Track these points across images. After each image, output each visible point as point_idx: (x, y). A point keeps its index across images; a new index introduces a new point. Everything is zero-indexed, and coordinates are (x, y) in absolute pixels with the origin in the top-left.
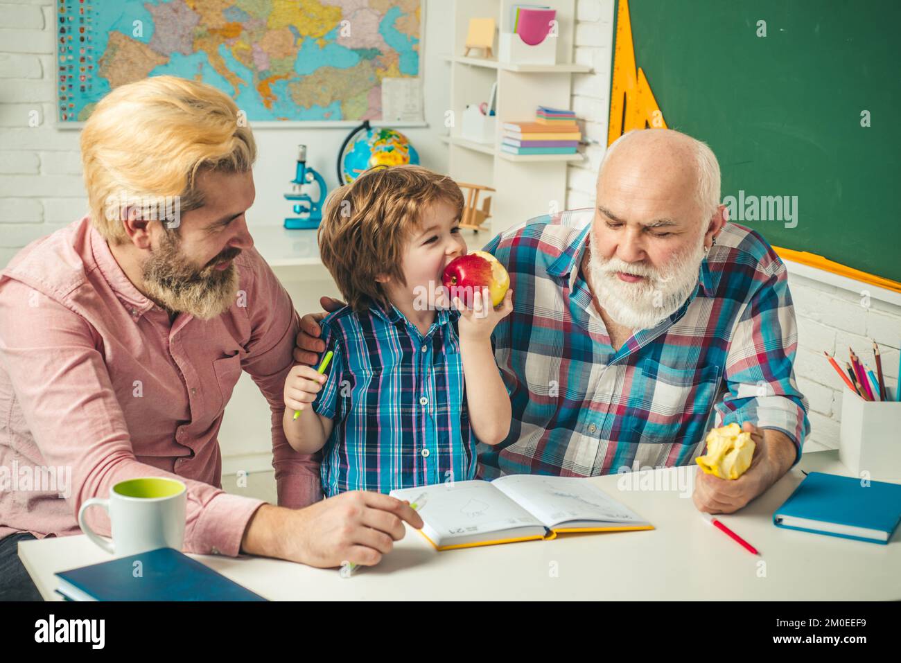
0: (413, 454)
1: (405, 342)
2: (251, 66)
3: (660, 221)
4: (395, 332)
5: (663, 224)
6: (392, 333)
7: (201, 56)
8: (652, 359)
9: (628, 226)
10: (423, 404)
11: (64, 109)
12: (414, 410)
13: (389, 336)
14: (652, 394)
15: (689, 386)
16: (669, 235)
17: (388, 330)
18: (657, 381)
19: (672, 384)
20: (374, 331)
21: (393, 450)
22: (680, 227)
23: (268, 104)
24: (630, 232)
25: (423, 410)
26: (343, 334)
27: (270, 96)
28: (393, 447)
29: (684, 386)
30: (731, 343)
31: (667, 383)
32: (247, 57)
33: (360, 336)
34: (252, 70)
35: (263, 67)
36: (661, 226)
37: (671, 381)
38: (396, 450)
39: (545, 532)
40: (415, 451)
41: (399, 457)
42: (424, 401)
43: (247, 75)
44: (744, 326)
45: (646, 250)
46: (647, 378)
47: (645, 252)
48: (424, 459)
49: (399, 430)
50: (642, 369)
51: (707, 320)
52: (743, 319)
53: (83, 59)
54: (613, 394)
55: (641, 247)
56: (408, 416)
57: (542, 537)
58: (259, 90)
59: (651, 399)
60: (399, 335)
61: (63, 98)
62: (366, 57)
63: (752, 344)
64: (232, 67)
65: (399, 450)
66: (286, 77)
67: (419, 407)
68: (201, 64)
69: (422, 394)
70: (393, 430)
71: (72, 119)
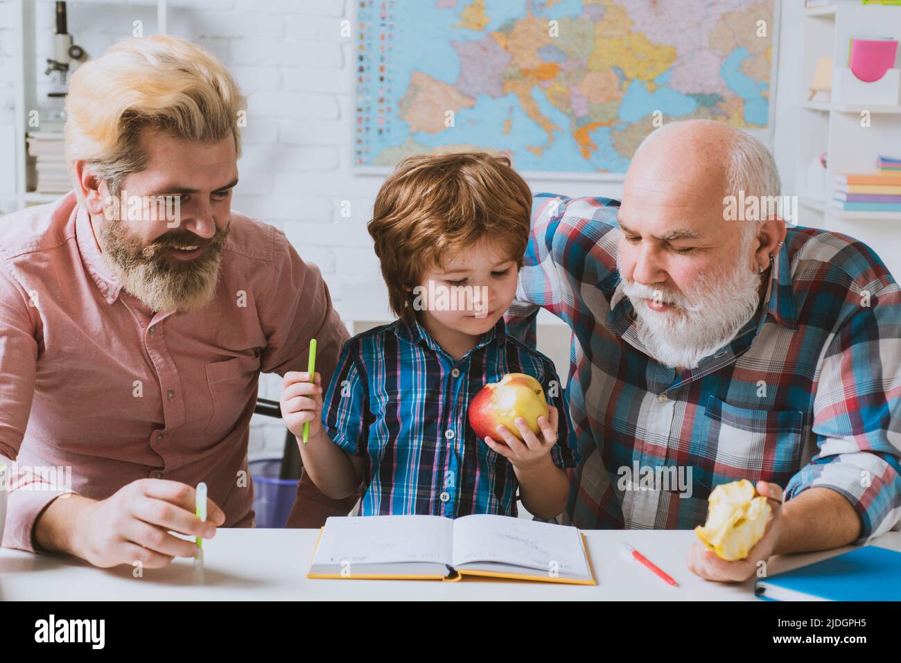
0: (430, 497)
1: (432, 367)
2: (568, 111)
3: (675, 233)
4: (421, 354)
5: (679, 236)
6: (418, 356)
7: (512, 99)
8: (716, 396)
9: (643, 240)
10: (448, 437)
11: (359, 153)
12: (438, 444)
13: (415, 359)
14: (716, 440)
15: (761, 432)
16: (694, 252)
17: (414, 352)
18: (723, 425)
19: (738, 427)
20: (399, 353)
21: (407, 491)
22: (706, 241)
23: (586, 155)
24: (646, 246)
25: (449, 445)
26: (359, 354)
27: (588, 145)
28: (407, 487)
29: (754, 431)
30: (817, 383)
31: (733, 426)
32: (562, 101)
33: (381, 356)
34: (569, 115)
35: (581, 113)
36: (677, 238)
37: (738, 423)
38: (411, 491)
39: (447, 572)
40: (433, 494)
41: (413, 499)
42: (450, 434)
43: (562, 121)
44: (833, 362)
45: (667, 270)
46: (711, 420)
47: (666, 273)
48: (442, 504)
49: (416, 467)
50: (704, 408)
51: (785, 353)
52: (829, 354)
53: (381, 100)
54: (669, 437)
55: (659, 265)
56: (431, 452)
57: (443, 577)
58: (577, 138)
59: (716, 445)
60: (426, 358)
61: (359, 141)
62: (704, 104)
63: (841, 386)
64: (547, 110)
65: (414, 492)
66: (609, 124)
67: (444, 440)
68: (511, 109)
69: (449, 426)
70: (410, 466)
71: (366, 164)
